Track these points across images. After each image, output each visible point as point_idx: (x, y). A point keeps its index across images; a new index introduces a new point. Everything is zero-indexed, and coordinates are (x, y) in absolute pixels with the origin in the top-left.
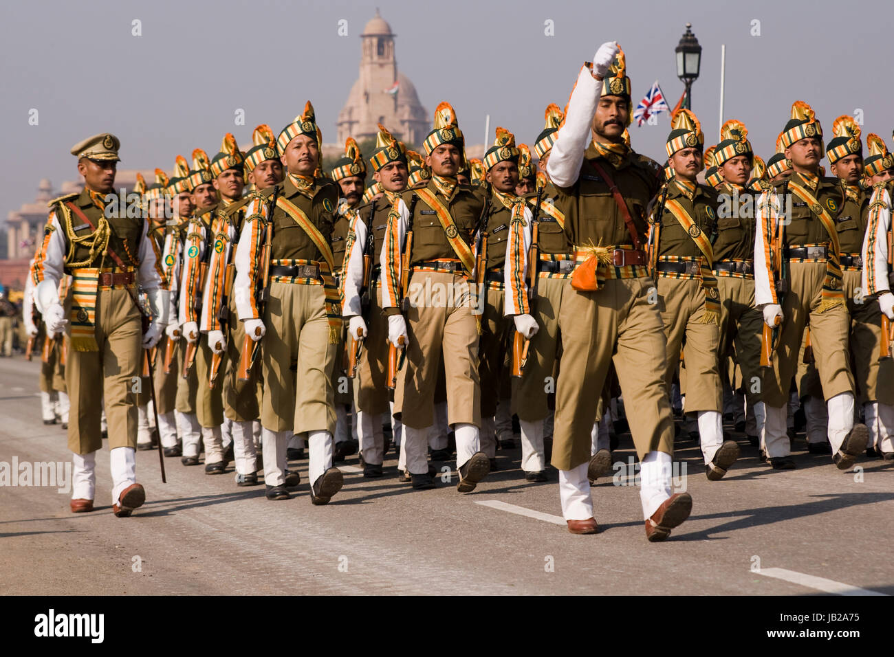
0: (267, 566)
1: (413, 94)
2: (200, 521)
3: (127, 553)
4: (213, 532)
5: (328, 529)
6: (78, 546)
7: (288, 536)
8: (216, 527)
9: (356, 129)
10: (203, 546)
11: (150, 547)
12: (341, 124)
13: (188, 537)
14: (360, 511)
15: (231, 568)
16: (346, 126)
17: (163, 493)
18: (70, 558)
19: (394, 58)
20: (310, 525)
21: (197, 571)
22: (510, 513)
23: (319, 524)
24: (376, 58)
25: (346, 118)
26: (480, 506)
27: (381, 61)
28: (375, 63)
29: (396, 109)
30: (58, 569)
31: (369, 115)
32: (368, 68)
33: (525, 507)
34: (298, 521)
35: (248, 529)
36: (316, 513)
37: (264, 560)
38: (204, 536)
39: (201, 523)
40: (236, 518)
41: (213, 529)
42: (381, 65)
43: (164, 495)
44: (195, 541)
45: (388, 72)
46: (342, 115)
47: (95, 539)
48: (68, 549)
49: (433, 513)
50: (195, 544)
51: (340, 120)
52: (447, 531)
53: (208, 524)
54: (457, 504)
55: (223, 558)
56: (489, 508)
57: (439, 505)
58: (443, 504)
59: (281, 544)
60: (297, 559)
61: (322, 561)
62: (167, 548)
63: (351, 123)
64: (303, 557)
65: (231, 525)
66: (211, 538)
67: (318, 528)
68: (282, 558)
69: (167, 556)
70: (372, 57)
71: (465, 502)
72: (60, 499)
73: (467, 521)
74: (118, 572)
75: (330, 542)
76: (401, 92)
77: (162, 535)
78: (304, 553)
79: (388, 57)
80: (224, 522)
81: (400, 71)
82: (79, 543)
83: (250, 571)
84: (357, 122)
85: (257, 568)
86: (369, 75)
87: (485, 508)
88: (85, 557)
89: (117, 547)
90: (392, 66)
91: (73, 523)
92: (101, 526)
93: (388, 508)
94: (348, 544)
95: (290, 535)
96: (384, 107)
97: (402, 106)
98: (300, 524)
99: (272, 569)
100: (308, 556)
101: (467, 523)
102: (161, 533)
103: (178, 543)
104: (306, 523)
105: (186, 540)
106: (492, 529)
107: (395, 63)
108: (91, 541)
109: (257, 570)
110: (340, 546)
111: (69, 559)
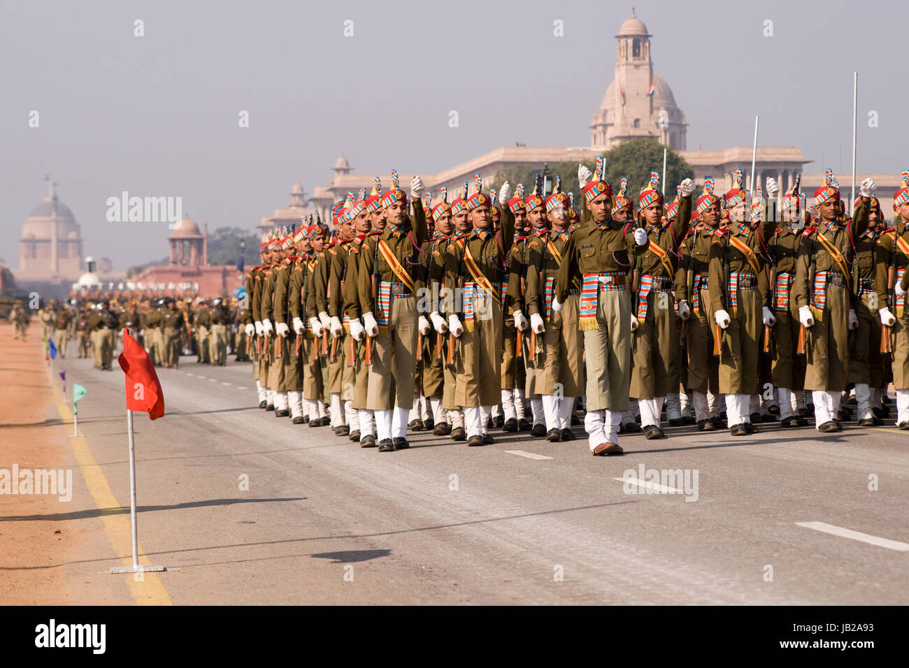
0: (590, 591)
1: (669, 96)
2: (505, 540)
3: (436, 575)
4: (522, 552)
5: (644, 551)
6: (383, 566)
7: (604, 559)
8: (523, 547)
9: (611, 132)
10: (514, 568)
11: (458, 569)
12: (595, 127)
13: (497, 558)
14: (673, 531)
15: (551, 593)
16: (600, 128)
17: (458, 509)
18: (379, 579)
19: (650, 58)
20: (623, 547)
21: (515, 596)
22: (839, 537)
23: (633, 545)
24: (631, 59)
25: (600, 121)
26: (804, 529)
27: (637, 62)
28: (631, 64)
29: (651, 112)
30: (368, 592)
31: (624, 117)
32: (623, 69)
33: (853, 529)
34: (610, 542)
35: (558, 550)
36: (627, 533)
37: (584, 585)
38: (513, 557)
39: (506, 542)
40: (542, 537)
41: (521, 549)
42: (637, 67)
43: (460, 511)
44: (505, 562)
45: (644, 73)
46: (596, 118)
47: (399, 559)
48: (373, 569)
49: (754, 536)
50: (505, 565)
51: (594, 123)
52: (775, 555)
53: (515, 544)
54: (778, 526)
55: (539, 581)
56: (814, 530)
57: (757, 526)
58: (763, 526)
59: (597, 567)
60: (619, 585)
61: (648, 587)
62: (477, 570)
63: (605, 126)
64: (626, 583)
65: (540, 545)
66: (522, 560)
67: (633, 550)
68: (603, 582)
69: (479, 579)
70: (627, 59)
71: (784, 524)
72: (352, 514)
73: (794, 544)
74: (432, 595)
75: (650, 566)
76: (657, 93)
77: (467, 555)
78: (625, 578)
79: (644, 59)
80: (530, 541)
81: (655, 72)
82: (384, 563)
83: (572, 597)
84: (612, 125)
85: (579, 594)
86: (625, 76)
87: (809, 531)
88: (394, 579)
89: (424, 567)
90: (648, 67)
91: (371, 540)
92: (401, 544)
93: (704, 529)
94: (671, 568)
95: (605, 557)
96: (639, 108)
97: (658, 109)
98: (613, 546)
99: (596, 595)
100: (631, 582)
101: (794, 547)
102: (466, 553)
103: (487, 564)
104: (619, 545)
105: (495, 561)
106: (823, 553)
107: (651, 64)
108: (395, 561)
109: (579, 596)
110: (663, 571)
111: (378, 581)
